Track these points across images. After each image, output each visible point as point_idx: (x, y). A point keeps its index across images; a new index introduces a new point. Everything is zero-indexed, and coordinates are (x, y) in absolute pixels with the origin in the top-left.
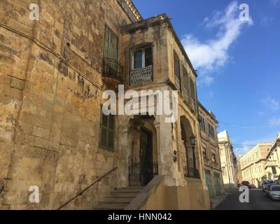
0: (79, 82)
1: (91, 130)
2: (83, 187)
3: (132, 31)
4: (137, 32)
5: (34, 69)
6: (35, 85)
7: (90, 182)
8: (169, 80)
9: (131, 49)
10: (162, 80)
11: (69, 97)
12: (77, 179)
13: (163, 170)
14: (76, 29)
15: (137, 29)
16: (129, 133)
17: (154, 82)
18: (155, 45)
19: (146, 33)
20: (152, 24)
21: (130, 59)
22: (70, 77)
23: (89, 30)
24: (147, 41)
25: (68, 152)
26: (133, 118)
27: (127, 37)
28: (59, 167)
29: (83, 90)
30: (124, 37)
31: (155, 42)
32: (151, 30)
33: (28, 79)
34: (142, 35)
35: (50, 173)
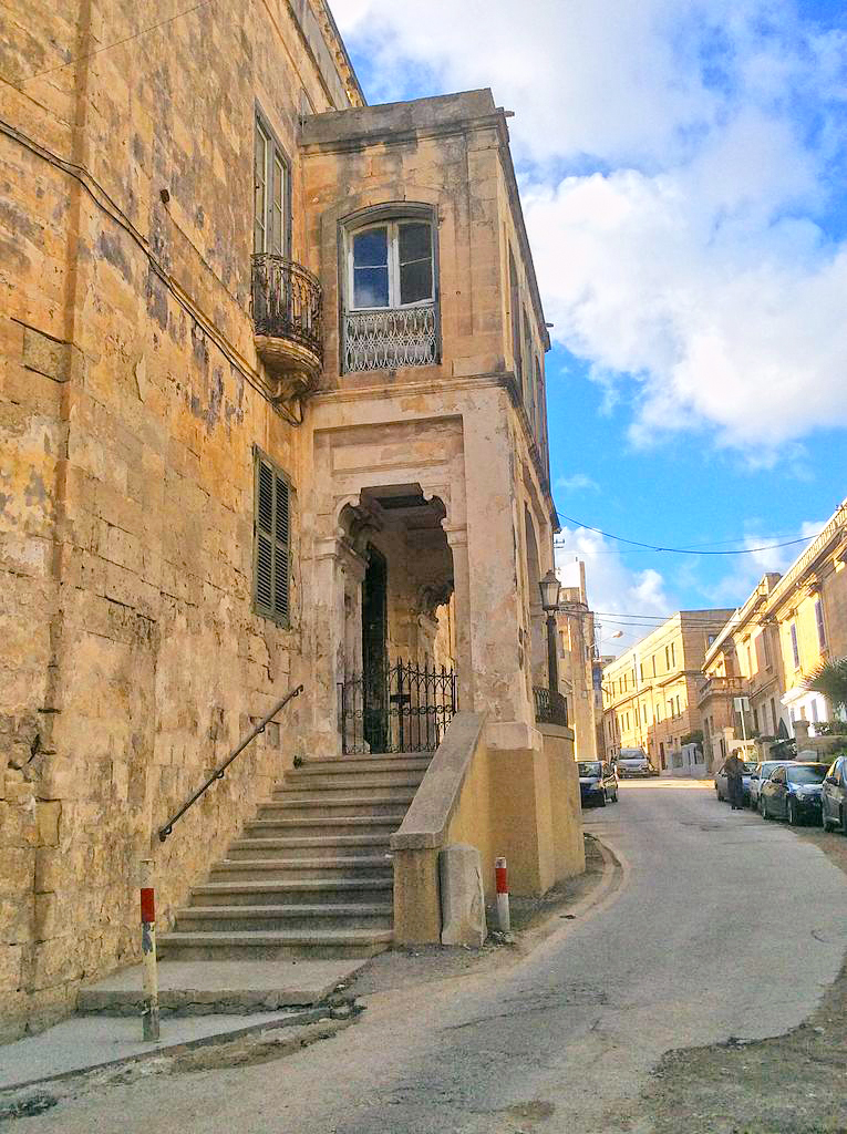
0: (196, 353)
1: (231, 545)
2: (223, 751)
3: (349, 146)
4: (369, 152)
5: (90, 299)
6: (95, 362)
7: (236, 736)
8: (501, 366)
9: (344, 220)
10: (479, 364)
11: (174, 414)
12: (205, 722)
13: (480, 696)
14: (179, 129)
15: (372, 139)
16: (337, 559)
17: (445, 367)
18: (449, 216)
19: (409, 162)
20: (437, 126)
21: (340, 263)
22: (173, 332)
23: (214, 134)
24: (411, 196)
25: (181, 621)
26: (355, 502)
27: (327, 166)
28: (162, 678)
29: (206, 385)
30: (308, 163)
31: (447, 206)
32: (428, 152)
33: (75, 339)
34: (390, 167)
35: (143, 695)
